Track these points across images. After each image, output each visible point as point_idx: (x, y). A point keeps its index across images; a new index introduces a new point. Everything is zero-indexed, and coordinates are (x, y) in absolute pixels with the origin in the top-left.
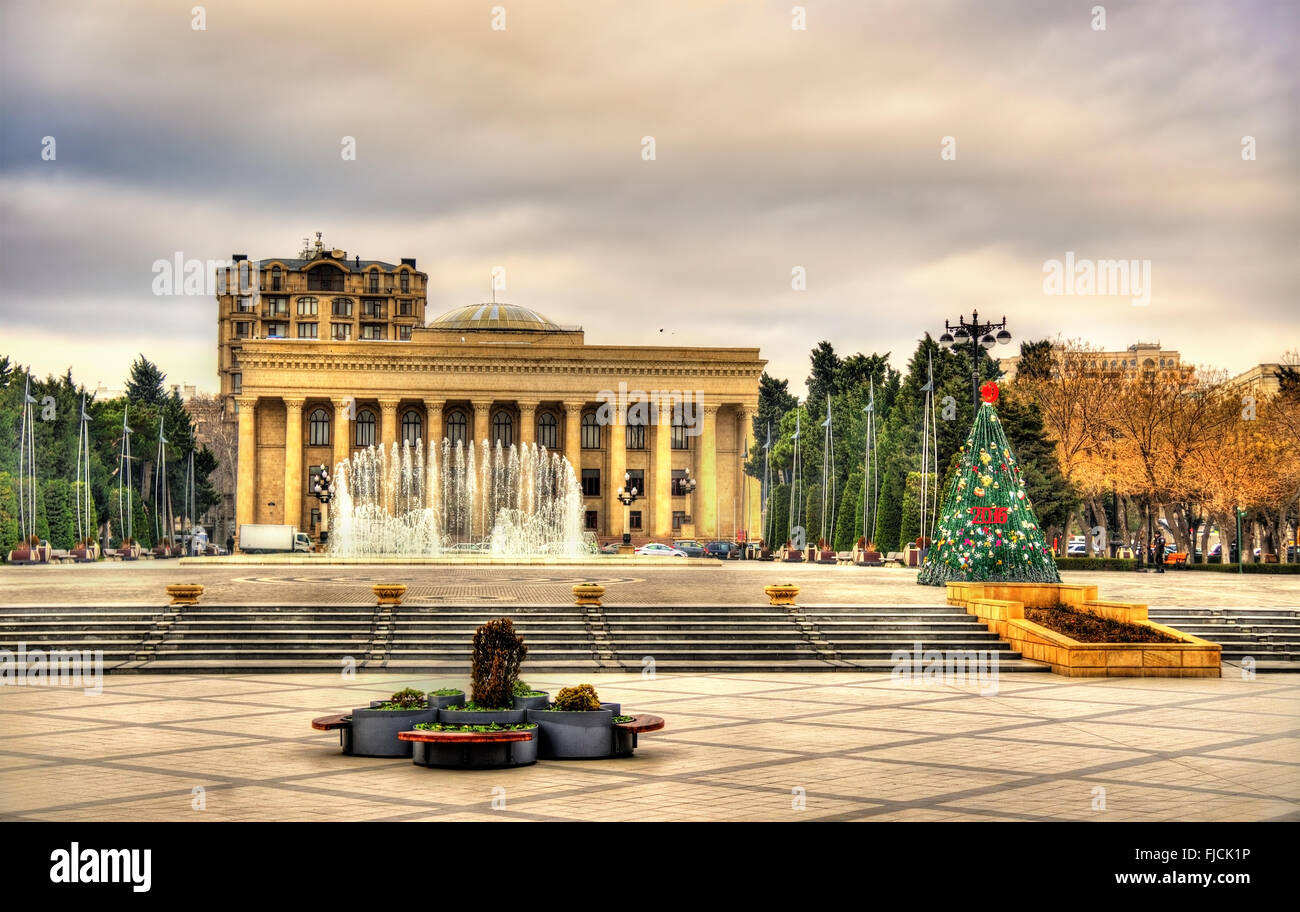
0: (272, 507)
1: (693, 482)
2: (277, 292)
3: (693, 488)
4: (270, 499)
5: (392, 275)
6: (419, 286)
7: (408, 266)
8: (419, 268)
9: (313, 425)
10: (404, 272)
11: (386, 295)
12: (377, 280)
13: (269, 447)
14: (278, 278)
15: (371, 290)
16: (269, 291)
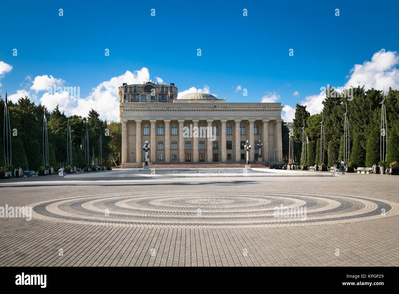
0: (133, 154)
1: (262, 144)
2: (135, 93)
3: (261, 146)
4: (132, 152)
5: (168, 88)
6: (176, 91)
7: (172, 85)
8: (175, 86)
9: (145, 129)
10: (171, 87)
11: (166, 94)
12: (163, 89)
13: (131, 135)
14: (136, 89)
15: (162, 92)
16: (133, 93)
